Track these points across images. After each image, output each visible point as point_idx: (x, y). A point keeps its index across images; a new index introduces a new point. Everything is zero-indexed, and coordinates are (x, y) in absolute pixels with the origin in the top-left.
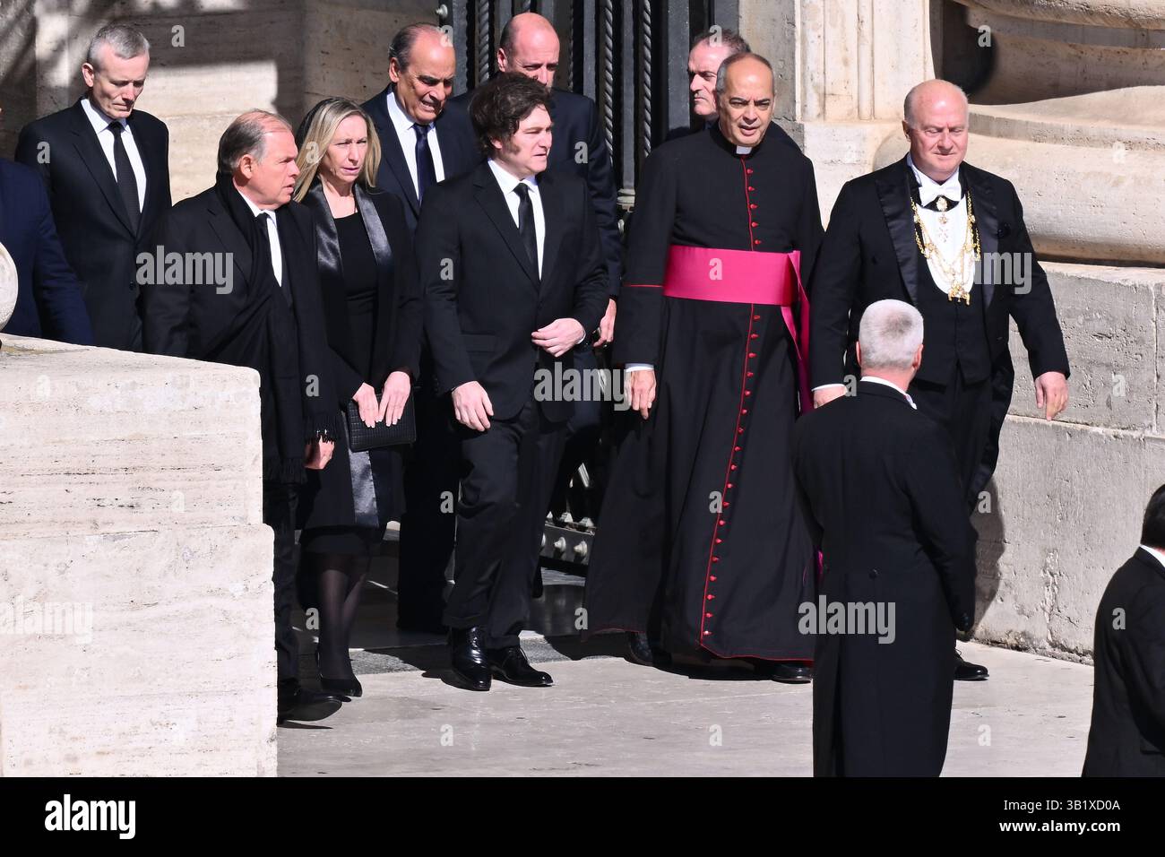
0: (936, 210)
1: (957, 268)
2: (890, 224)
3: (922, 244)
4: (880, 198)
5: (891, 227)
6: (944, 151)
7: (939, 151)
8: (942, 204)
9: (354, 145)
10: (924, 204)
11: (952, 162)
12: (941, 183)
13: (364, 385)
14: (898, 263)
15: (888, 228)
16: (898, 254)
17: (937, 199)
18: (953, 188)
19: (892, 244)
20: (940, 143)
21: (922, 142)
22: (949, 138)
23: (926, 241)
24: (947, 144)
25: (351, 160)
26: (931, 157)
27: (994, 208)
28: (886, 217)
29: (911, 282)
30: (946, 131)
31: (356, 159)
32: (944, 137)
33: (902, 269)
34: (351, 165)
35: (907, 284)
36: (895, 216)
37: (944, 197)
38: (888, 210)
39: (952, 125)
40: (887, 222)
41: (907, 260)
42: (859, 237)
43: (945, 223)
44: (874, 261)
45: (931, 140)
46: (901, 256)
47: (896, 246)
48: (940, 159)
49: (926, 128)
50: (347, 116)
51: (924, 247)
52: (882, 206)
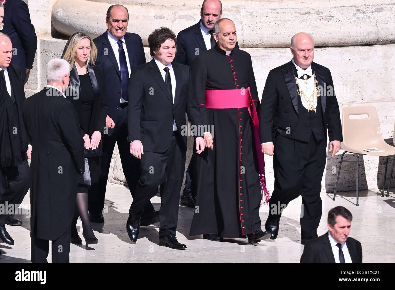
0: (304, 79)
1: (311, 99)
2: (287, 85)
3: (299, 91)
4: (283, 76)
5: (288, 86)
6: (306, 58)
7: (304, 58)
8: (305, 77)
9: (85, 49)
10: (299, 77)
11: (309, 62)
12: (305, 69)
13: (86, 135)
14: (291, 99)
15: (287, 86)
16: (291, 95)
17: (304, 75)
18: (309, 71)
19: (289, 92)
20: (305, 55)
21: (298, 55)
22: (308, 53)
23: (300, 91)
24: (307, 56)
25: (84, 54)
26: (301, 60)
27: (324, 78)
28: (286, 82)
29: (296, 105)
30: (307, 51)
31: (86, 54)
32: (306, 53)
33: (292, 101)
34: (84, 56)
35: (294, 106)
36: (289, 82)
37: (306, 74)
38: (287, 80)
39: (309, 49)
40: (286, 84)
41: (294, 97)
42: (277, 89)
43: (307, 84)
44: (282, 98)
45: (301, 54)
46: (292, 96)
47: (290, 93)
48: (305, 61)
49: (299, 50)
50: (83, 38)
51: (299, 93)
52: (284, 78)
